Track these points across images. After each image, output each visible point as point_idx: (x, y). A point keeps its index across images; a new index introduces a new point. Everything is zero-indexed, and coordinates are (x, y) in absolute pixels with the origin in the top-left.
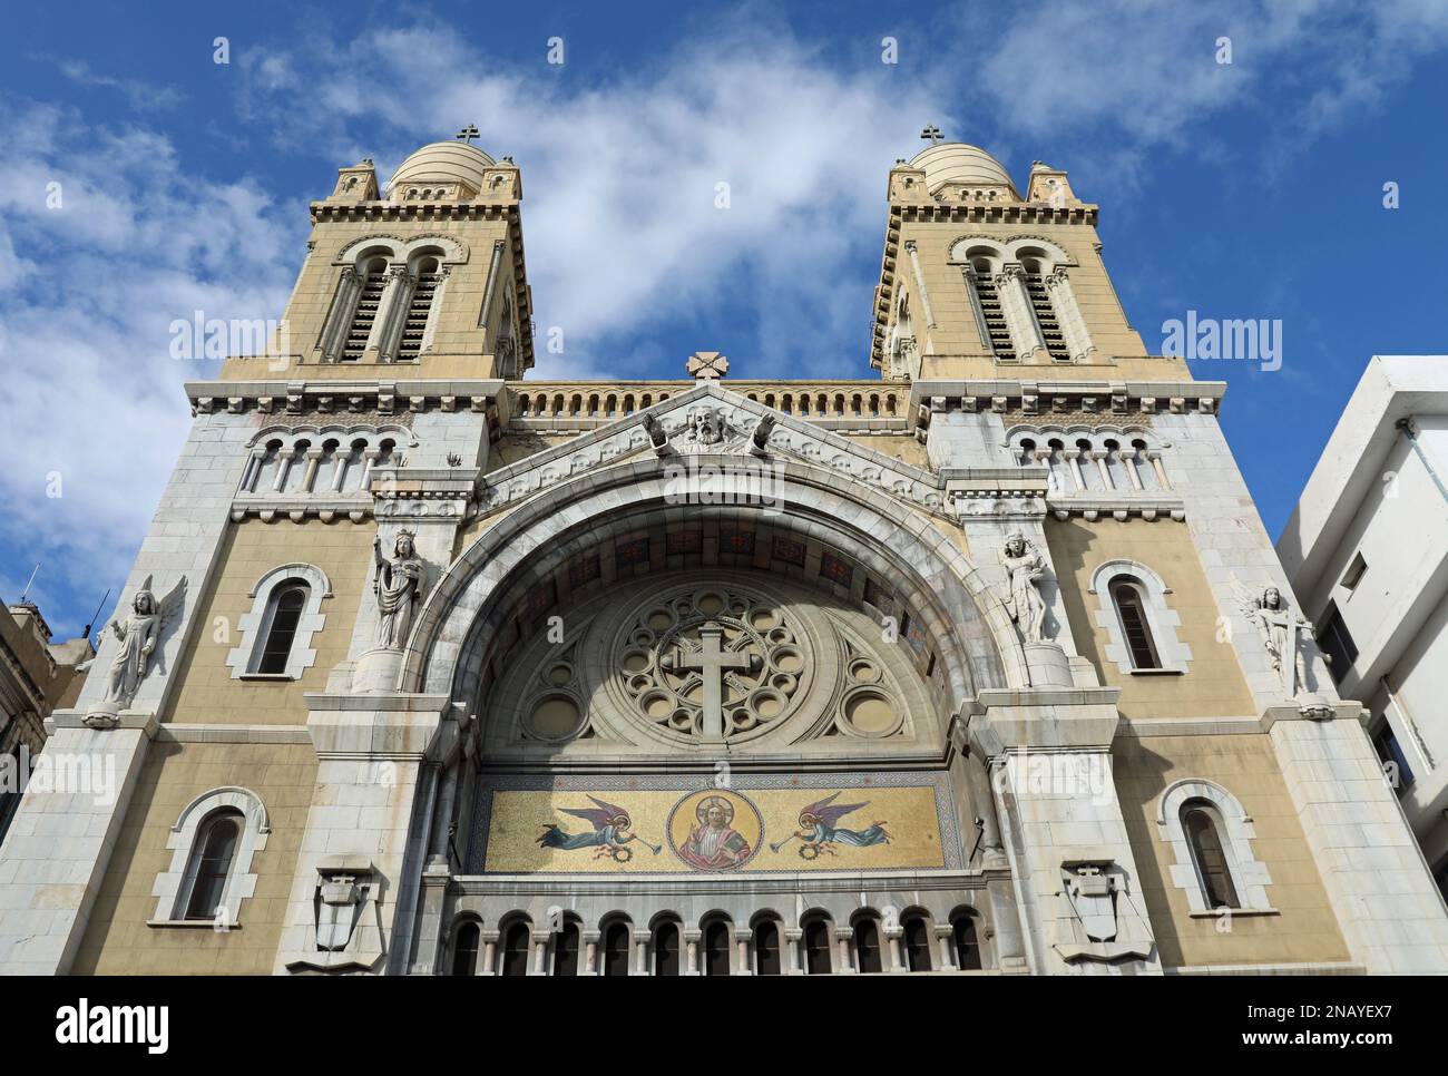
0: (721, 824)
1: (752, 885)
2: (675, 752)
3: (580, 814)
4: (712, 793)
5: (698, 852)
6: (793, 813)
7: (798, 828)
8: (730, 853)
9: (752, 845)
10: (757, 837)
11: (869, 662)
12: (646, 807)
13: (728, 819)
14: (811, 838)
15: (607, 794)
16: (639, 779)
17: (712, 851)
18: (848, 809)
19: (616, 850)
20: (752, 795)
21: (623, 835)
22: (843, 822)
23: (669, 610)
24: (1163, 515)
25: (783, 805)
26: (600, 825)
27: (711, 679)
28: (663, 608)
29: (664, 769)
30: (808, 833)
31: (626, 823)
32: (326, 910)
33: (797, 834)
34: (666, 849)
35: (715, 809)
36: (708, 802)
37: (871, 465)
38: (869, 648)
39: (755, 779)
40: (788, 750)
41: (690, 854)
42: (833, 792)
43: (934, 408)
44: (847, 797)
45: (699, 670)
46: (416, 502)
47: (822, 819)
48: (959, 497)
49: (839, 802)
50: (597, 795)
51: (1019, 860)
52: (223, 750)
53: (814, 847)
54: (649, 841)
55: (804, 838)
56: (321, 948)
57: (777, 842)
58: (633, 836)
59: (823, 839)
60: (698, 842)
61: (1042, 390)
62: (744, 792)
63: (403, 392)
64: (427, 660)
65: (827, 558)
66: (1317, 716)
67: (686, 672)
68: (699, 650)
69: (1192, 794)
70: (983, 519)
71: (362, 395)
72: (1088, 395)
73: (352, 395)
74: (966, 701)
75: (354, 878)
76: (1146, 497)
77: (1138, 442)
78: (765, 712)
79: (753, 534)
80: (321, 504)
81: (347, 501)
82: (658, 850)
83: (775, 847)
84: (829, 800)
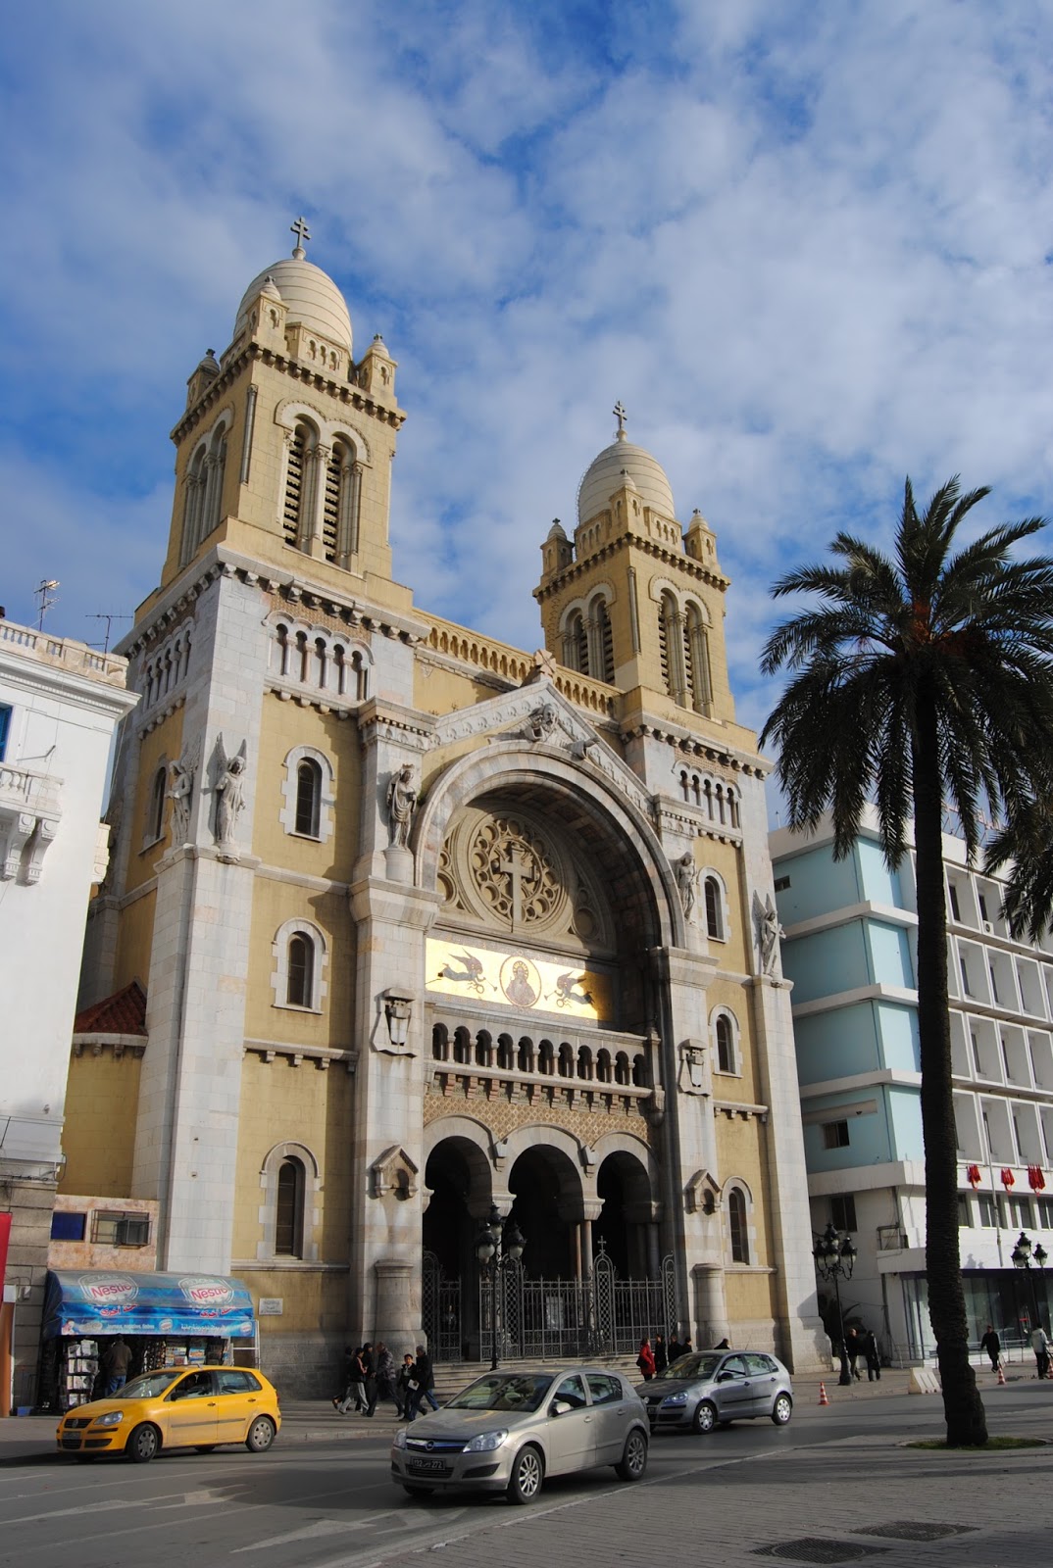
0: (523, 980)
1: (561, 1028)
2: (502, 929)
3: (461, 960)
4: (519, 959)
5: (513, 993)
6: (553, 978)
7: (556, 988)
8: (527, 997)
9: (536, 993)
11: (588, 891)
12: (489, 961)
13: (526, 976)
14: (561, 995)
15: (472, 949)
16: (486, 943)
17: (520, 994)
18: (577, 981)
19: (477, 985)
20: (537, 963)
22: (575, 989)
23: (494, 827)
24: (733, 843)
25: (548, 974)
26: (469, 969)
27: (517, 882)
28: (491, 824)
29: (496, 938)
30: (559, 992)
31: (481, 970)
32: (394, 1021)
33: (555, 991)
34: (499, 988)
35: (520, 969)
36: (517, 964)
38: (589, 881)
39: (538, 954)
40: (551, 939)
41: (509, 993)
42: (570, 970)
44: (577, 974)
45: (510, 875)
47: (564, 983)
48: (663, 815)
49: (573, 976)
50: (467, 948)
51: (666, 1038)
52: (292, 889)
53: (562, 1000)
54: (492, 983)
55: (558, 994)
56: (393, 1043)
57: (547, 995)
58: (485, 979)
59: (566, 996)
60: (513, 987)
61: (699, 741)
63: (368, 615)
64: (424, 862)
65: (589, 826)
66: (775, 985)
67: (503, 874)
68: (510, 861)
69: (722, 1013)
70: (670, 831)
71: (342, 606)
72: (717, 752)
73: (335, 603)
74: (659, 948)
75: (404, 1003)
76: (728, 831)
77: (730, 791)
78: (538, 908)
79: (556, 800)
80: (323, 699)
81: (338, 702)
82: (496, 989)
83: (546, 997)
84: (569, 975)
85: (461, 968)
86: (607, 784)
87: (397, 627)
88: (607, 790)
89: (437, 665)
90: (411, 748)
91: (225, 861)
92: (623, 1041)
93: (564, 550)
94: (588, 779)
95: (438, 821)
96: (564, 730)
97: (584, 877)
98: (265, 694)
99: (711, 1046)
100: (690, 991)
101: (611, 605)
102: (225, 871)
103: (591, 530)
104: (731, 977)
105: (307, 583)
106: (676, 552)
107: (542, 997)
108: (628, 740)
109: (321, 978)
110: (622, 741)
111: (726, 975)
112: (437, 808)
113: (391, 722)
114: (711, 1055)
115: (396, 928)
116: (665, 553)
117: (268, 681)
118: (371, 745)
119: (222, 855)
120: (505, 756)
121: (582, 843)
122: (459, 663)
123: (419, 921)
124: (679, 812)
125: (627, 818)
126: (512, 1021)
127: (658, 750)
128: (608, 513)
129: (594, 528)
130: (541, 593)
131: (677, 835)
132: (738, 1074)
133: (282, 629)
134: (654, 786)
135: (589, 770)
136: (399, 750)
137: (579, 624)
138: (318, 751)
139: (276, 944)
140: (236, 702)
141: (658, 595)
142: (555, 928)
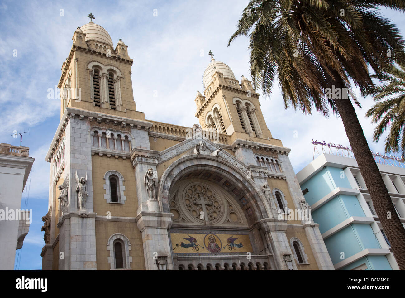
0: (214, 242)
1: (231, 258)
2: (201, 225)
3: (187, 239)
4: (210, 235)
5: (211, 248)
6: (226, 240)
7: (227, 243)
8: (217, 249)
9: (220, 247)
10: (221, 245)
11: (233, 206)
12: (199, 237)
13: (215, 241)
14: (230, 246)
15: (191, 234)
16: (196, 231)
17: (214, 248)
18: (235, 239)
19: (196, 248)
20: (218, 235)
21: (196, 244)
22: (235, 242)
23: (192, 189)
24: (282, 178)
25: (223, 238)
26: (191, 242)
27: (204, 207)
28: (190, 188)
29: (201, 229)
30: (229, 244)
31: (196, 241)
33: (227, 245)
34: (205, 248)
35: (212, 239)
36: (210, 237)
37: (229, 157)
38: (232, 202)
39: (217, 232)
40: (222, 225)
41: (209, 248)
42: (231, 235)
43: (240, 146)
44: (235, 236)
45: (201, 205)
46: (146, 159)
47: (231, 241)
48: (253, 172)
49: (233, 237)
50: (189, 235)
51: (274, 254)
53: (231, 248)
54: (202, 246)
55: (229, 245)
57: (224, 246)
58: (198, 245)
59: (232, 246)
60: (210, 246)
61: (260, 146)
62: (216, 235)
63: (128, 122)
64: (163, 203)
65: (227, 181)
66: (313, 226)
67: (198, 205)
68: (200, 200)
69: (295, 240)
70: (257, 177)
71: (118, 121)
72: (268, 148)
73: (115, 120)
74: (262, 219)
75: (164, 258)
76: (279, 174)
77: (276, 161)
78: (215, 215)
79: (212, 174)
80: (115, 153)
81: (122, 153)
82: (203, 248)
83: (224, 248)
84: (232, 237)
85: (188, 242)
86: (229, 164)
87: (140, 125)
88: (229, 167)
89: (159, 137)
90: (151, 164)
91: (83, 217)
92: (258, 258)
93: (202, 99)
94: (221, 164)
95: (166, 187)
96: (209, 149)
97: (230, 201)
98: (92, 155)
99: (293, 254)
100: (279, 234)
101: (220, 110)
102: (83, 221)
103: (209, 90)
104: (294, 226)
105: (103, 115)
106: (238, 88)
107: (223, 248)
108: (235, 151)
109: (129, 255)
110: (233, 151)
111: (292, 226)
112: (165, 183)
113: (142, 156)
114: (294, 257)
115: (156, 230)
116: (234, 89)
117: (93, 150)
118: (136, 166)
119: (80, 215)
120: (188, 161)
121: (226, 188)
122: (167, 135)
123: (164, 225)
124: (259, 170)
125: (239, 175)
126: (211, 258)
127: (246, 151)
128: (213, 83)
129: (209, 89)
130: (197, 114)
131: (260, 178)
132: (307, 263)
133: (96, 132)
134: (248, 163)
135: (221, 161)
136: (146, 165)
137: (212, 120)
138: (116, 172)
139: (109, 245)
140: (81, 159)
141: (235, 103)
142: (223, 220)
